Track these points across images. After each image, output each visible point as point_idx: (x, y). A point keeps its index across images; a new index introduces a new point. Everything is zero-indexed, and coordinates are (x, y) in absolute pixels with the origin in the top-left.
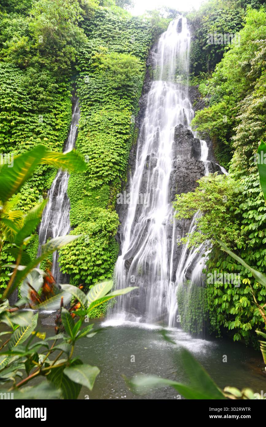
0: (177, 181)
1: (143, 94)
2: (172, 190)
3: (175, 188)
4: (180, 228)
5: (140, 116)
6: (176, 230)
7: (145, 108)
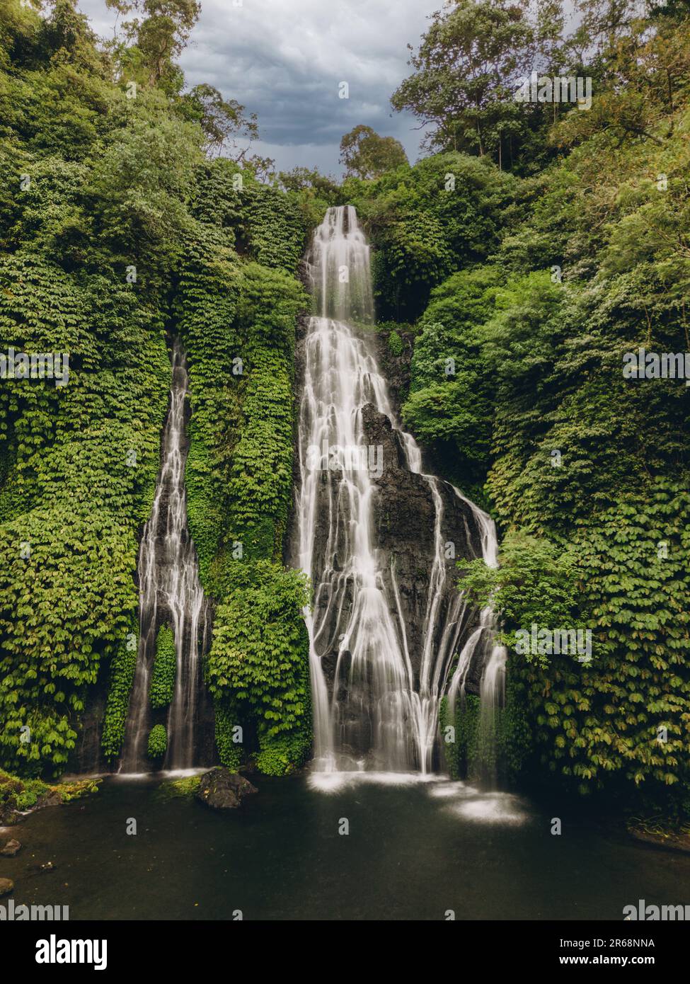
0: (386, 510)
1: (298, 340)
2: (380, 524)
3: (384, 521)
4: (408, 593)
5: (297, 381)
6: (401, 598)
7: (304, 368)
